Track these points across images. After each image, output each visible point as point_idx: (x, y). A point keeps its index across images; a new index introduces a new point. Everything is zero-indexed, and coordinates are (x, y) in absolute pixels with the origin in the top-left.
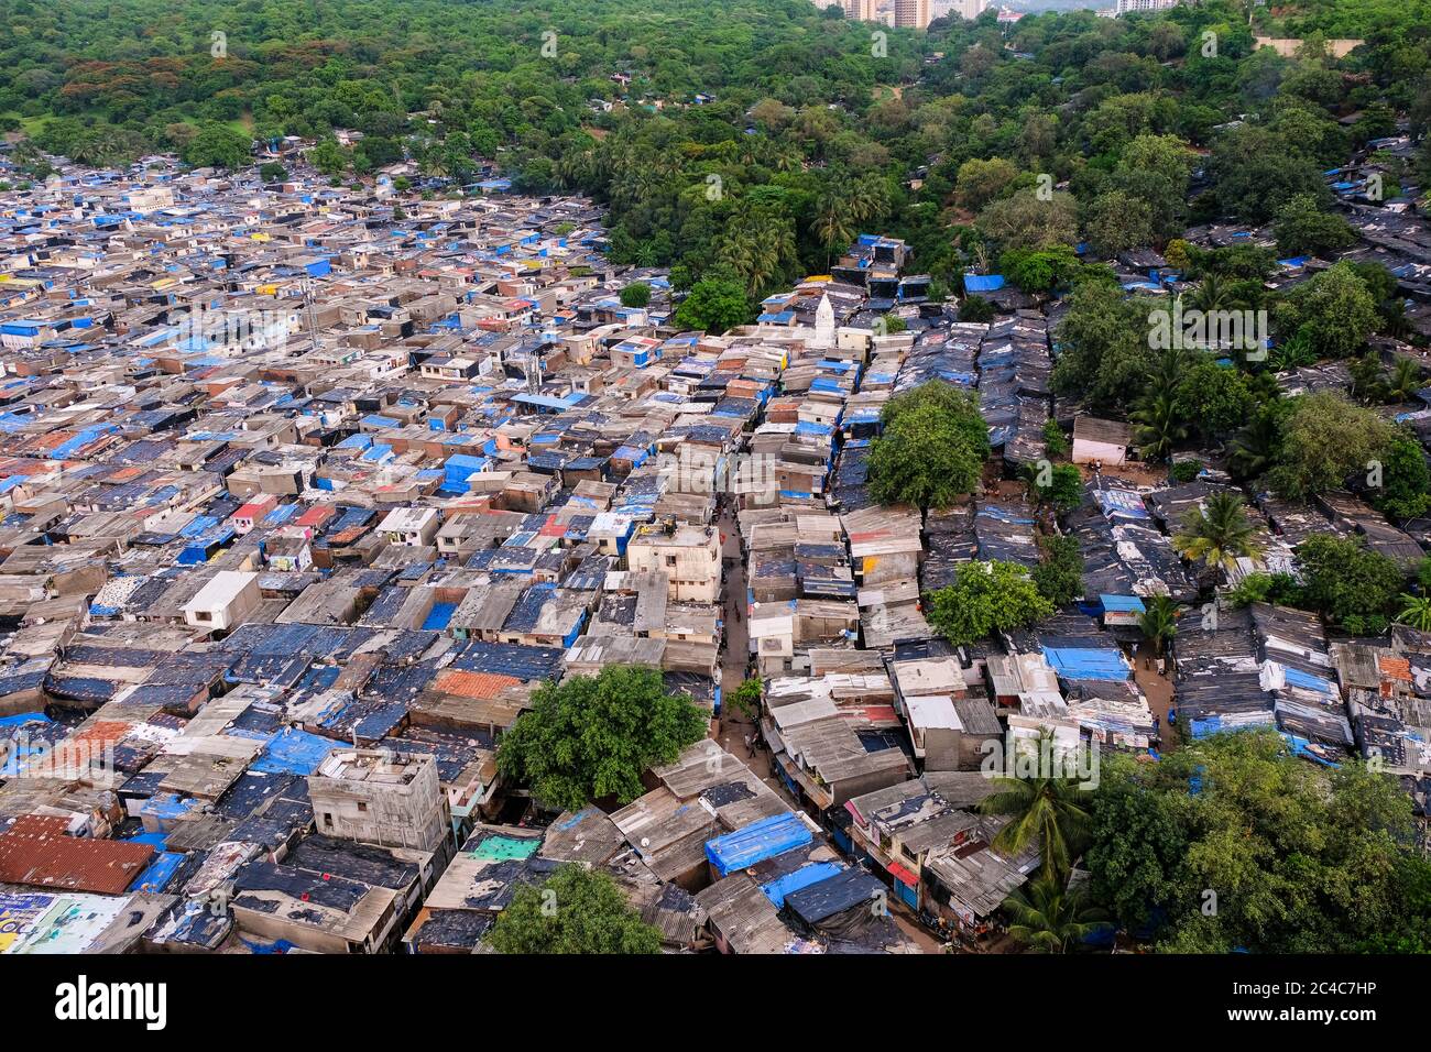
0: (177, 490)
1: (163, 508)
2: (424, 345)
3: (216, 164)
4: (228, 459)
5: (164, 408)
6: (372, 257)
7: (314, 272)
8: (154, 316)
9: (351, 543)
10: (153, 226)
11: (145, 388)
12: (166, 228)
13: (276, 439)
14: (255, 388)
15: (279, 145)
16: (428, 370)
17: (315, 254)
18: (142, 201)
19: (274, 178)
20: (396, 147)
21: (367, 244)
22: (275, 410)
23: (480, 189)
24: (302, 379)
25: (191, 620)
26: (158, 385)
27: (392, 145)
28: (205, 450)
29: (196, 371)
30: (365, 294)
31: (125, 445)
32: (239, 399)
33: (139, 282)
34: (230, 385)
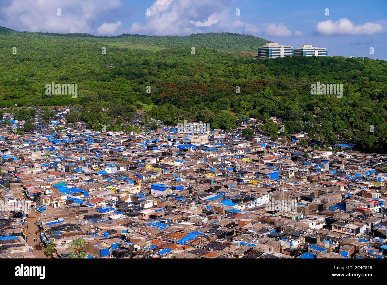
2: (332, 215)
3: (222, 127)
5: (220, 228)
6: (297, 173)
7: (272, 177)
8: (208, 188)
10: (202, 151)
11: (211, 219)
12: (207, 152)
13: (273, 249)
14: (260, 225)
15: (247, 122)
16: (335, 227)
17: (271, 169)
18: (196, 140)
19: (247, 135)
20: (299, 126)
21: (294, 167)
22: (269, 236)
23: (339, 147)
24: (278, 224)
26: (216, 218)
28: (243, 250)
29: (233, 214)
30: (299, 189)
31: (208, 242)
32: (254, 229)
33: (200, 174)
34: (248, 222)
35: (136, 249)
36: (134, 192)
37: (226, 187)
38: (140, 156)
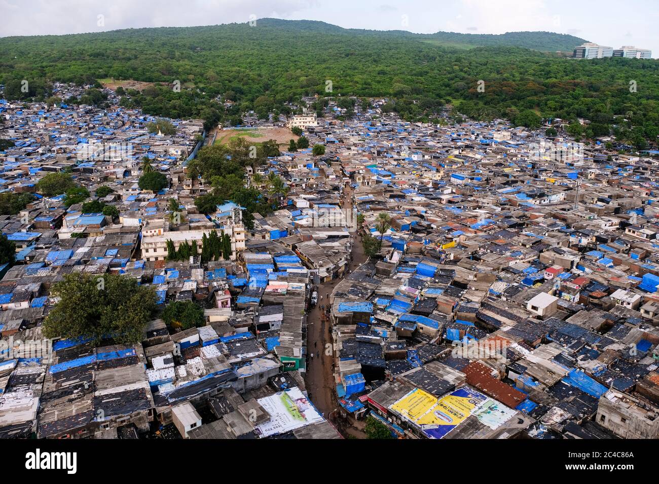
0: (522, 254)
1: (517, 259)
2: (627, 219)
3: (526, 125)
4: (541, 247)
5: (512, 219)
6: (598, 175)
7: (570, 177)
8: (505, 182)
9: (599, 298)
10: (503, 147)
11: (504, 209)
12: (509, 148)
13: (561, 243)
14: (551, 220)
15: (552, 122)
16: (629, 231)
17: (571, 169)
18: (499, 136)
19: (551, 134)
20: (607, 129)
21: (595, 170)
22: (559, 231)
23: (648, 153)
24: (570, 221)
25: (529, 308)
26: (509, 209)
27: (605, 128)
28: (531, 240)
29: (526, 208)
30: (596, 191)
31: (498, 230)
32: (544, 223)
33: (498, 167)
34: (540, 216)
35: (432, 228)
36: (435, 179)
37: (523, 182)
38: (444, 147)
